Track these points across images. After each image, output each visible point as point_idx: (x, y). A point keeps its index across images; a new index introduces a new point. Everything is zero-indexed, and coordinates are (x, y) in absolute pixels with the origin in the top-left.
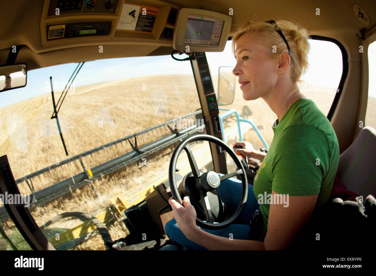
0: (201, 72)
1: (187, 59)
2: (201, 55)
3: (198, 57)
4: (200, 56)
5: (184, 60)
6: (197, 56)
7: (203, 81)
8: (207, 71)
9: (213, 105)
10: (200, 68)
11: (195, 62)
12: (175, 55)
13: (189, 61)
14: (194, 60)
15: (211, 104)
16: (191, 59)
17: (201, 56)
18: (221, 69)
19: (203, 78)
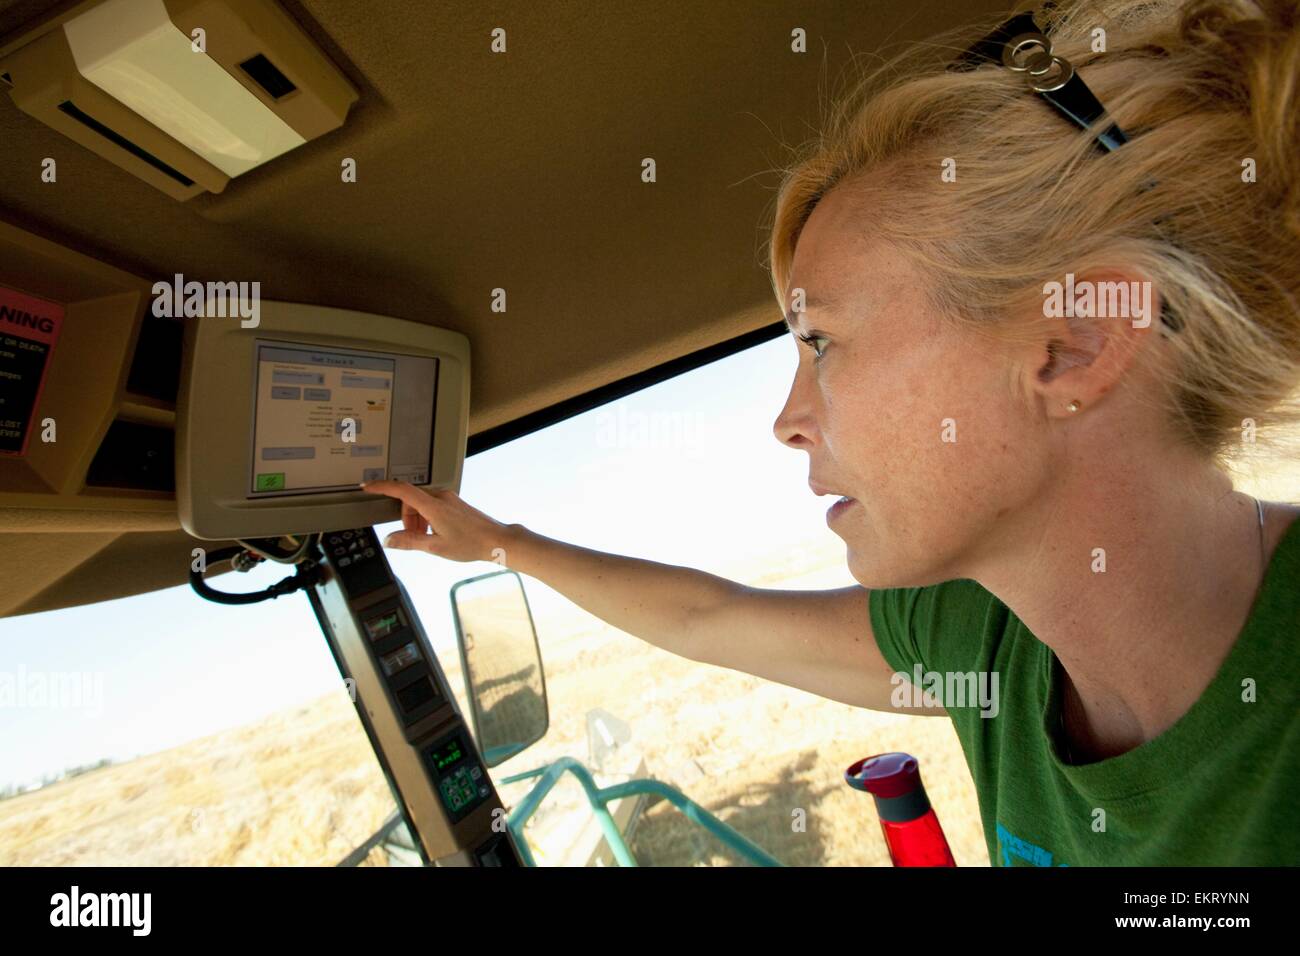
0: (369, 630)
1: (286, 586)
2: (359, 550)
3: (345, 562)
4: (350, 555)
5: (273, 592)
6: (333, 559)
7: (389, 672)
8: (398, 620)
9: (460, 781)
10: (363, 617)
11: (332, 594)
12: (214, 583)
13: (301, 595)
14: (323, 583)
15: (454, 778)
16: (307, 580)
17: (357, 557)
18: (460, 594)
19: (382, 660)
